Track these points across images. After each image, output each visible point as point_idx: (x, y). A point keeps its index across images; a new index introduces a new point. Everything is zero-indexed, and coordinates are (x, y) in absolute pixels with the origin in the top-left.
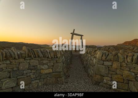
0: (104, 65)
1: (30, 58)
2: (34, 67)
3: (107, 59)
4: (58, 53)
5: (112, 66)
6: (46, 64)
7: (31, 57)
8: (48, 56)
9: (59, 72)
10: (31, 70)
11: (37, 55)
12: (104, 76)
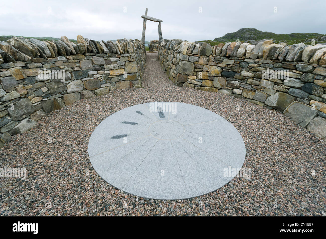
0: (189, 61)
1: (92, 54)
2: (100, 67)
3: (193, 53)
4: (129, 46)
5: (198, 61)
6: (115, 62)
7: (92, 52)
8: (115, 51)
9: (134, 73)
10: (97, 71)
11: (100, 50)
12: (188, 75)
